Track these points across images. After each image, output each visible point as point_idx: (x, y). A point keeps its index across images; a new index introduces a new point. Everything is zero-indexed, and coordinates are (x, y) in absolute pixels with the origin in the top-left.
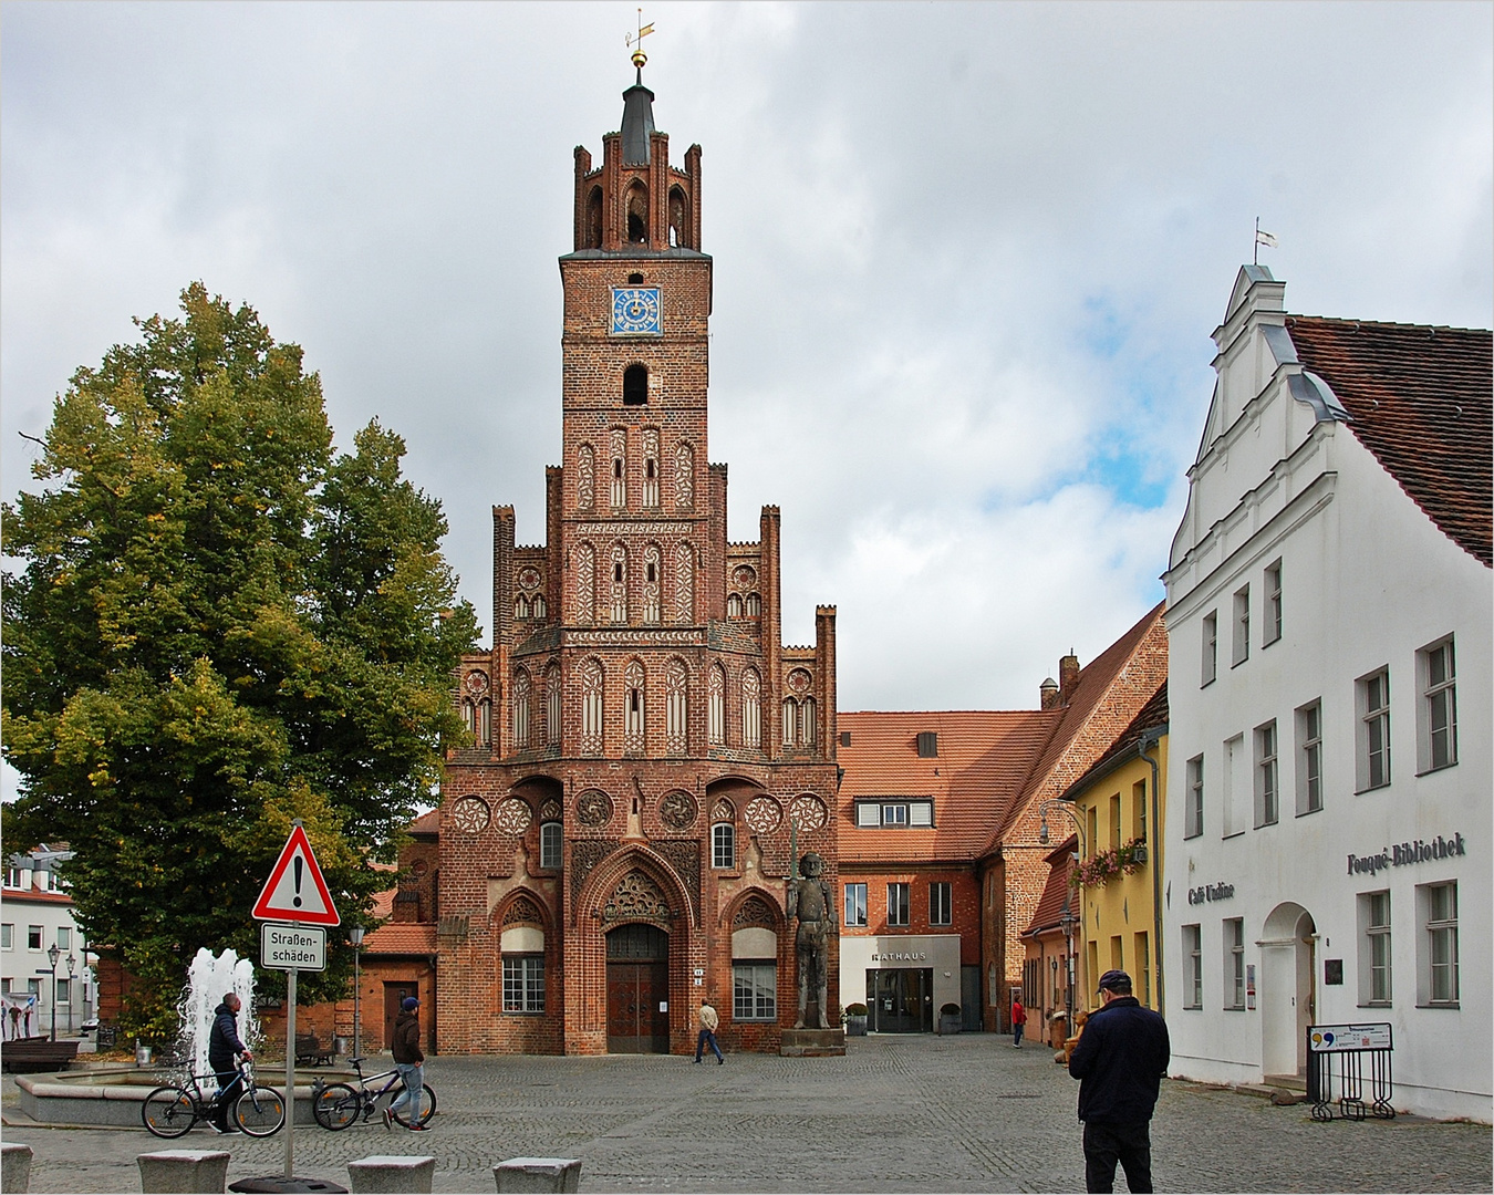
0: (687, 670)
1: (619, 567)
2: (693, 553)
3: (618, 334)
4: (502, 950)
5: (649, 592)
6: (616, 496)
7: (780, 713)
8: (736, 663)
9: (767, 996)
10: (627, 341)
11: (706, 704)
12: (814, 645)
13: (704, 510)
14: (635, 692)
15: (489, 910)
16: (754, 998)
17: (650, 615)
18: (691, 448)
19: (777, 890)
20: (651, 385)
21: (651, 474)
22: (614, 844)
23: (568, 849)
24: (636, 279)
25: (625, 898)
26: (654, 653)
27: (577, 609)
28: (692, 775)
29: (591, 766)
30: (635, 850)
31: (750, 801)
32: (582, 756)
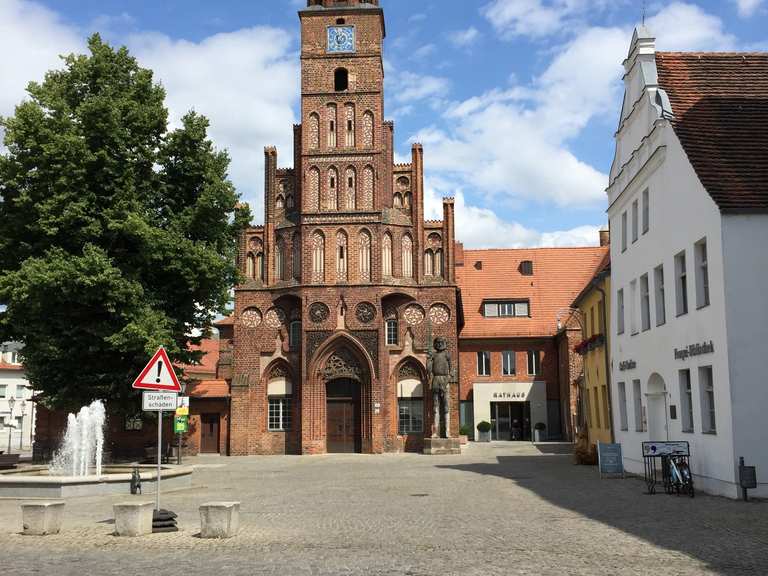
0: (370, 235)
1: (332, 179)
2: (373, 171)
3: (331, 52)
4: (269, 394)
5: (349, 193)
6: (331, 141)
7: (423, 258)
8: (398, 232)
9: (418, 419)
10: (336, 56)
11: (381, 254)
12: (442, 219)
13: (379, 148)
14: (342, 248)
15: (262, 371)
16: (411, 420)
17: (350, 206)
18: (372, 115)
19: (422, 359)
20: (350, 80)
21: (350, 128)
22: (329, 332)
23: (305, 336)
24: (340, 22)
25: (337, 364)
26: (352, 227)
27: (310, 204)
28: (373, 294)
29: (317, 290)
30: (342, 336)
31: (407, 307)
32: (312, 284)
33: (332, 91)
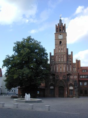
0: (65, 65)
3: (59, 39)
4: (50, 88)
6: (59, 51)
8: (69, 64)
11: (67, 68)
12: (76, 63)
13: (66, 52)
15: (49, 85)
17: (62, 61)
18: (65, 47)
19: (73, 83)
20: (62, 42)
22: (59, 80)
23: (56, 80)
26: (62, 64)
27: (56, 60)
28: (66, 74)
30: (61, 80)
31: (71, 76)
32: (57, 72)
33: (59, 44)
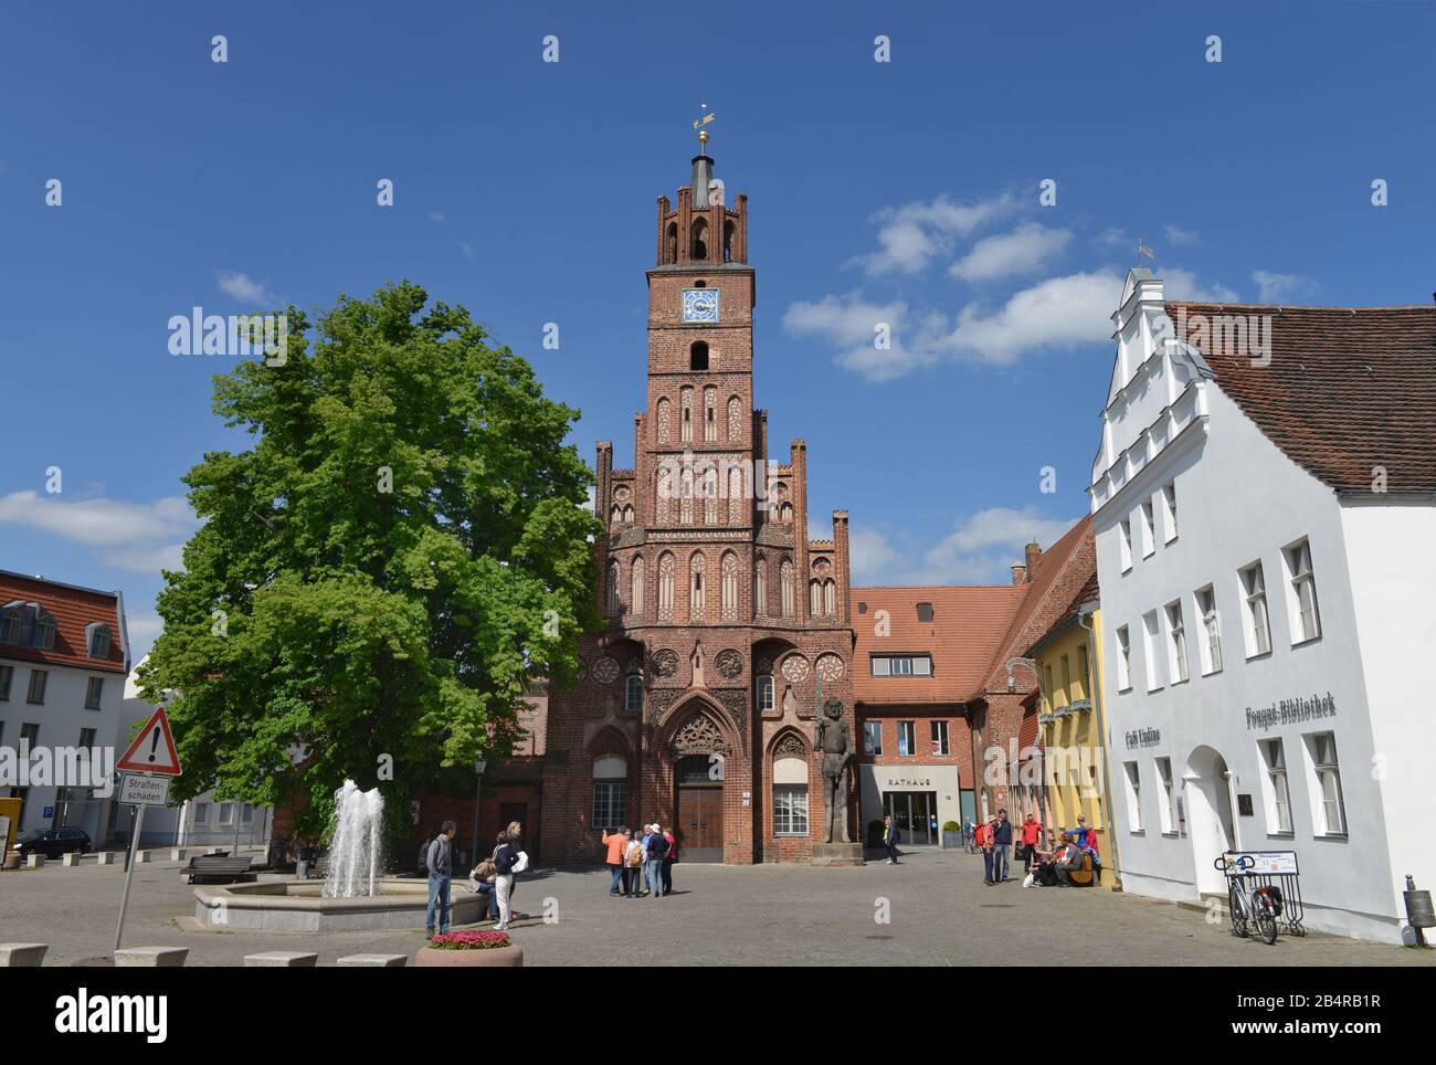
0: (738, 558)
5: (711, 502)
6: (686, 435)
7: (807, 591)
8: (775, 555)
9: (800, 814)
10: (695, 327)
12: (832, 540)
13: (749, 443)
14: (699, 575)
16: (791, 815)
17: (710, 519)
18: (740, 400)
19: (806, 727)
21: (711, 418)
22: (683, 691)
23: (646, 695)
24: (700, 284)
25: (690, 736)
26: (713, 546)
27: (657, 515)
29: (665, 632)
30: (698, 697)
31: (786, 658)
32: (658, 624)
33: (687, 370)
